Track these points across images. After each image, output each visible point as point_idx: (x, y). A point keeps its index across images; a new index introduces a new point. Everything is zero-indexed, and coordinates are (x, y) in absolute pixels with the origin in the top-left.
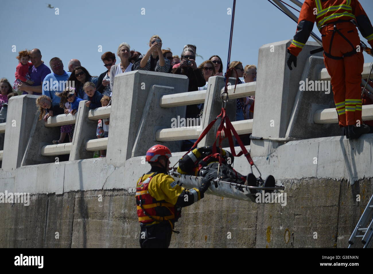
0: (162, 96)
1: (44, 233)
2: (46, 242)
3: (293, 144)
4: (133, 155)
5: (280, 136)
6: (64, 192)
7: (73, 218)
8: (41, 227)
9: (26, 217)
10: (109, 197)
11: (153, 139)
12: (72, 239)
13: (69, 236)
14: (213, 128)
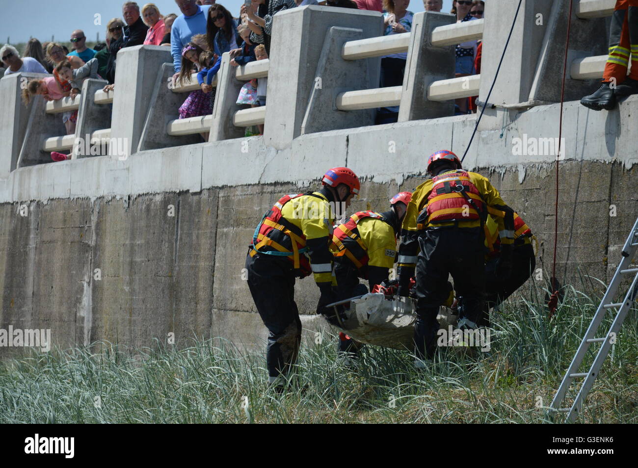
0: (344, 43)
1: (174, 250)
2: (177, 263)
3: (540, 110)
4: (303, 131)
5: (521, 101)
6: (203, 188)
7: (217, 227)
8: (170, 241)
9: (147, 226)
10: (269, 194)
11: (333, 106)
12: (216, 258)
13: (210, 254)
14: (422, 89)
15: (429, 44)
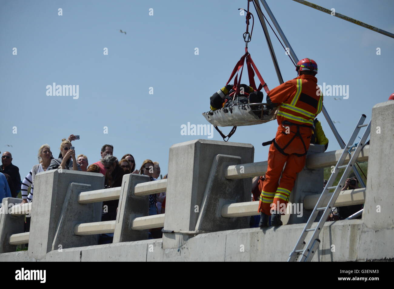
3: (202, 236)
4: (53, 248)
11: (72, 233)
14: (128, 223)
15: (133, 194)
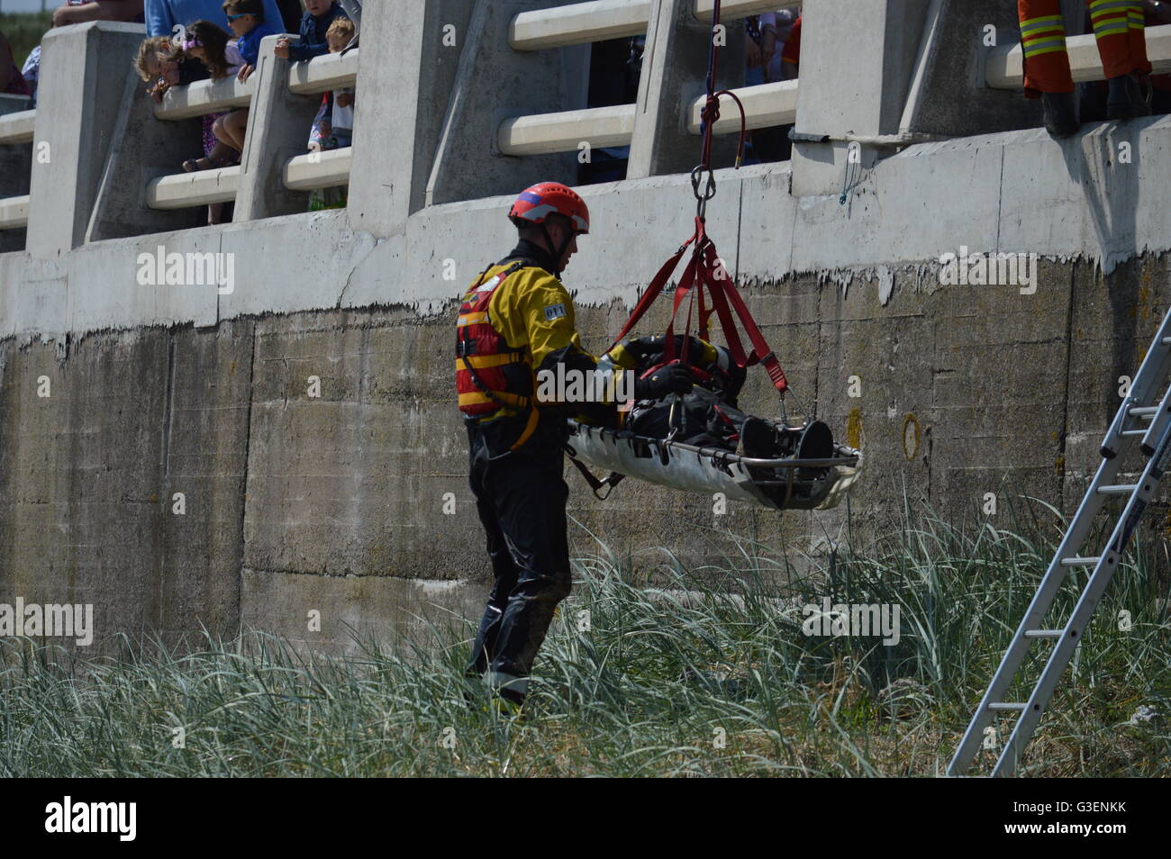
0: (514, 15)
1: (163, 446)
2: (168, 473)
3: (924, 153)
5: (883, 131)
6: (222, 318)
7: (251, 399)
8: (153, 428)
9: (105, 397)
10: (359, 331)
12: (249, 462)
13: (237, 455)
14: (675, 111)
15: (691, 17)
